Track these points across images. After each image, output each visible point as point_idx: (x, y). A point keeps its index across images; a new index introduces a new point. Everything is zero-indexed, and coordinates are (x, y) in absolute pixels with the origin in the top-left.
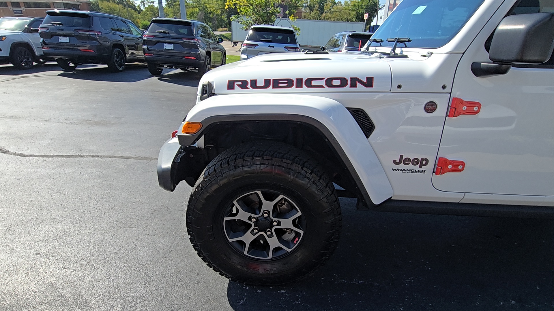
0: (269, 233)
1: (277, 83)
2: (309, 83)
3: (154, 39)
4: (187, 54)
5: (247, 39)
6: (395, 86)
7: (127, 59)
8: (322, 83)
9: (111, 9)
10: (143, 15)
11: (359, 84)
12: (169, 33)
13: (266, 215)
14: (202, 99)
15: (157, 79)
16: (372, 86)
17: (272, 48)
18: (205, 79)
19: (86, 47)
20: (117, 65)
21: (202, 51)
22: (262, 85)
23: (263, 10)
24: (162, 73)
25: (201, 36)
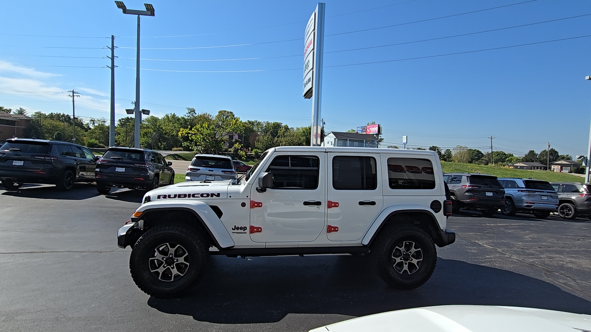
0: (172, 266)
1: (180, 196)
2: (194, 196)
3: (109, 163)
4: (137, 175)
5: (191, 165)
6: (229, 196)
7: (76, 179)
8: (199, 195)
9: (54, 126)
10: (90, 133)
11: (214, 196)
12: (122, 159)
13: (171, 256)
14: (144, 203)
15: (105, 197)
16: (219, 196)
17: (211, 172)
18: (147, 195)
19: (39, 169)
20: (65, 184)
21: (151, 173)
22: (173, 197)
23: (212, 138)
24: (110, 192)
25: (152, 160)
